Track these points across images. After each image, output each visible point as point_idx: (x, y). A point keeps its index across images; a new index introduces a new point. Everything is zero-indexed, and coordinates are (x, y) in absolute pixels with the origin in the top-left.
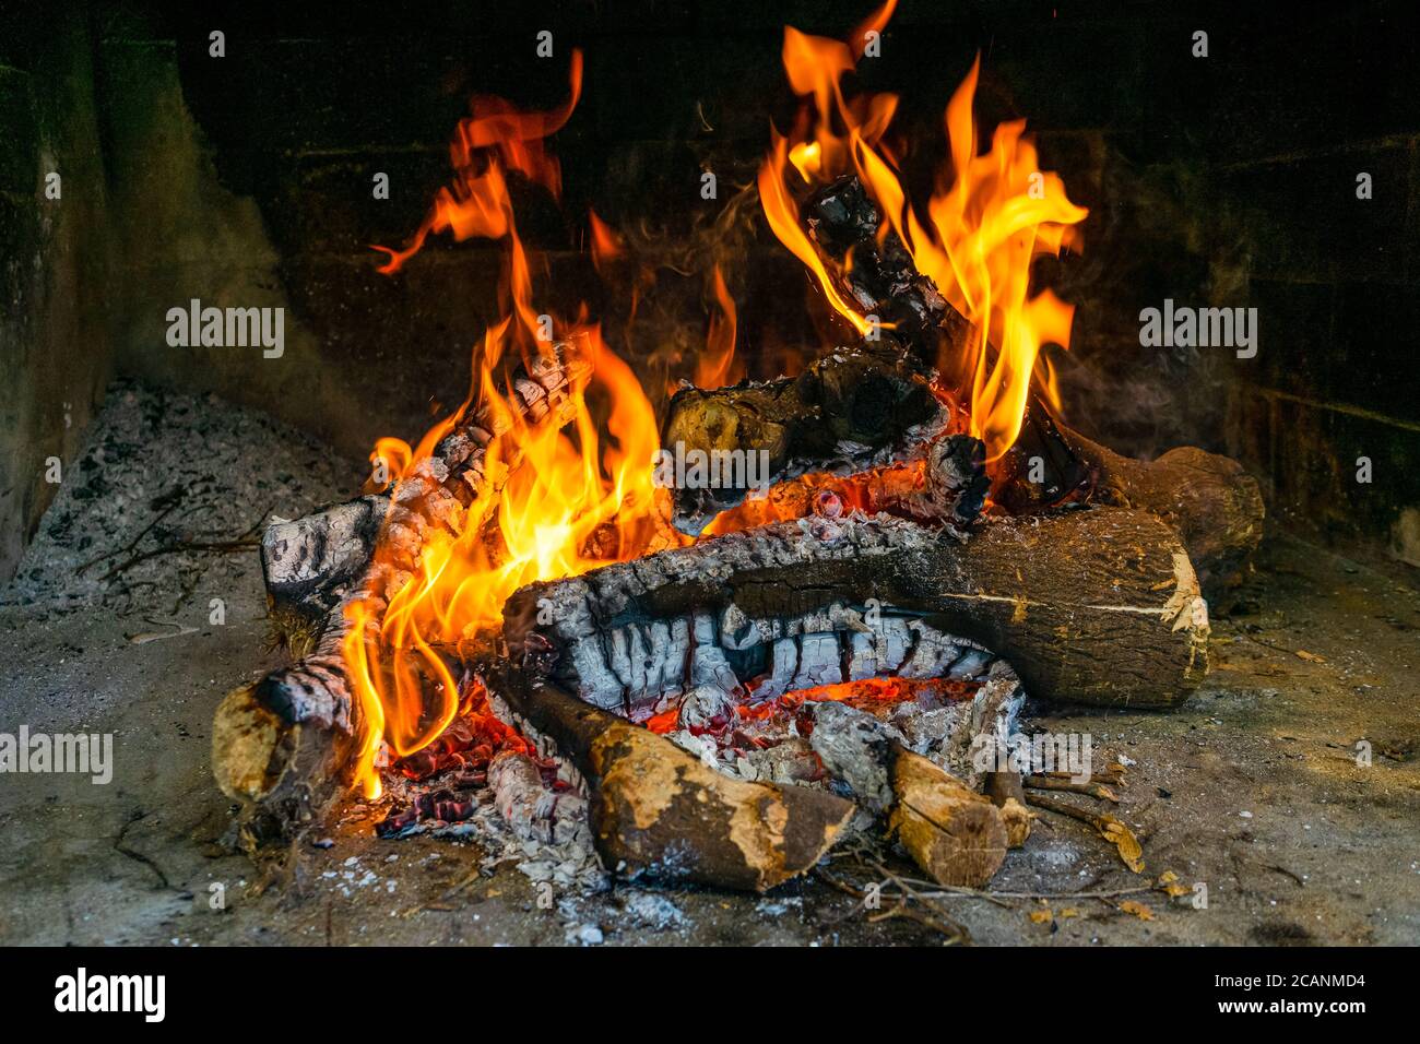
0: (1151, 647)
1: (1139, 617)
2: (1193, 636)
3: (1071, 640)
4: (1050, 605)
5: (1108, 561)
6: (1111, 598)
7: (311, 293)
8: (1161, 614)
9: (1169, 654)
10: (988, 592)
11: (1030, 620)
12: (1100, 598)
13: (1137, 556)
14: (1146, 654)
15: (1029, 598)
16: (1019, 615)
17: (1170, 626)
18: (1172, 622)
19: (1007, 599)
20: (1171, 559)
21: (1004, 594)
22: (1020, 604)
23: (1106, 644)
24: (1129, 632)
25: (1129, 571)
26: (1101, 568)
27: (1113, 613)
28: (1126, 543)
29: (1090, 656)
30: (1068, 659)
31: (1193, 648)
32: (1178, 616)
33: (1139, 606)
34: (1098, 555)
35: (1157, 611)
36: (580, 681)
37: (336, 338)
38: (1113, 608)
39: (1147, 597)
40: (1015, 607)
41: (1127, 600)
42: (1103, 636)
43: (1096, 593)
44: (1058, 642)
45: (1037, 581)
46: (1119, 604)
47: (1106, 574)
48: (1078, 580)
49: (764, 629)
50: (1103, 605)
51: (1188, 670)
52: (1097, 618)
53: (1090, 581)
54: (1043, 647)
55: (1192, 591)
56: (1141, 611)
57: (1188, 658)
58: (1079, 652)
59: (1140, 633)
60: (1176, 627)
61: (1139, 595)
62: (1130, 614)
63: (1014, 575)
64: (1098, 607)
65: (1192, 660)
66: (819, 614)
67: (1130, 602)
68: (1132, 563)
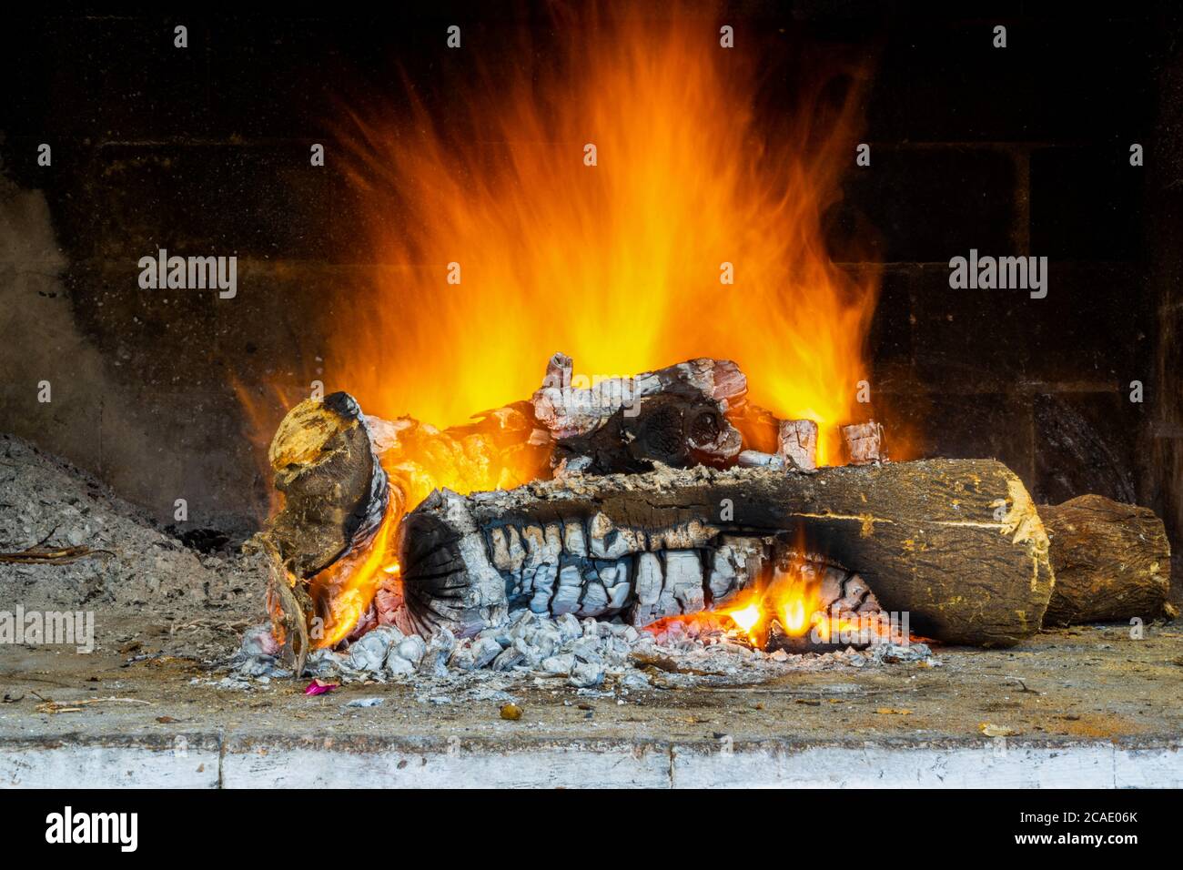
0: (995, 558)
1: (979, 531)
2: (1034, 549)
3: (918, 552)
4: (895, 521)
5: (945, 486)
6: (951, 515)
7: (100, 304)
8: (1000, 529)
9: (1012, 565)
10: (835, 511)
11: (877, 535)
12: (940, 515)
13: (974, 482)
14: (991, 565)
15: (874, 516)
16: (866, 530)
17: (1010, 538)
18: (1012, 535)
19: (853, 518)
20: (1005, 484)
21: (850, 513)
22: (867, 521)
23: (951, 556)
24: (972, 544)
25: (967, 493)
26: (939, 491)
27: (955, 528)
28: (962, 473)
29: (938, 568)
30: (918, 571)
31: (1035, 559)
32: (1016, 530)
33: (979, 521)
34: (938, 483)
35: (996, 526)
36: (467, 570)
37: (126, 357)
38: (954, 524)
39: (985, 513)
40: (862, 524)
41: (966, 516)
42: (948, 548)
43: (937, 511)
44: (906, 555)
45: (881, 502)
46: (960, 520)
47: (945, 496)
48: (919, 501)
49: (629, 538)
50: (945, 521)
51: (1034, 582)
52: (940, 532)
53: (931, 502)
54: (893, 560)
55: (1028, 511)
56: (981, 526)
57: (1031, 568)
58: (926, 564)
59: (983, 545)
60: (1016, 540)
61: (978, 512)
62: (971, 529)
63: (859, 498)
64: (940, 523)
65: (1036, 571)
66: (679, 531)
67: (970, 517)
68: (969, 487)
